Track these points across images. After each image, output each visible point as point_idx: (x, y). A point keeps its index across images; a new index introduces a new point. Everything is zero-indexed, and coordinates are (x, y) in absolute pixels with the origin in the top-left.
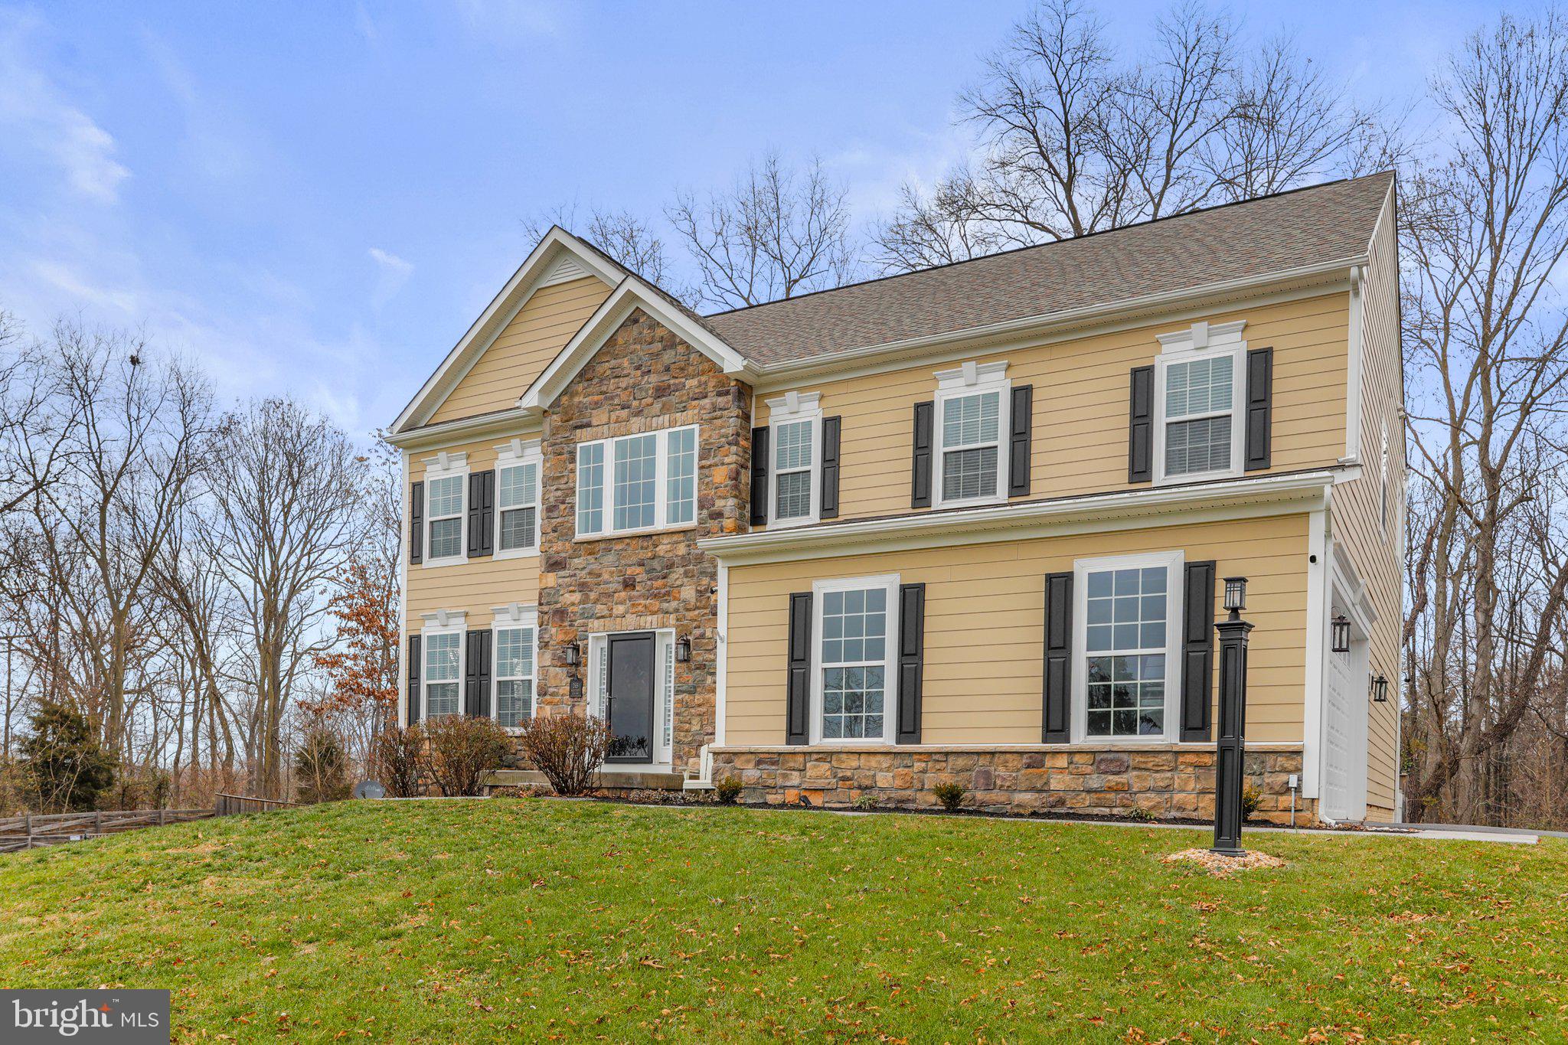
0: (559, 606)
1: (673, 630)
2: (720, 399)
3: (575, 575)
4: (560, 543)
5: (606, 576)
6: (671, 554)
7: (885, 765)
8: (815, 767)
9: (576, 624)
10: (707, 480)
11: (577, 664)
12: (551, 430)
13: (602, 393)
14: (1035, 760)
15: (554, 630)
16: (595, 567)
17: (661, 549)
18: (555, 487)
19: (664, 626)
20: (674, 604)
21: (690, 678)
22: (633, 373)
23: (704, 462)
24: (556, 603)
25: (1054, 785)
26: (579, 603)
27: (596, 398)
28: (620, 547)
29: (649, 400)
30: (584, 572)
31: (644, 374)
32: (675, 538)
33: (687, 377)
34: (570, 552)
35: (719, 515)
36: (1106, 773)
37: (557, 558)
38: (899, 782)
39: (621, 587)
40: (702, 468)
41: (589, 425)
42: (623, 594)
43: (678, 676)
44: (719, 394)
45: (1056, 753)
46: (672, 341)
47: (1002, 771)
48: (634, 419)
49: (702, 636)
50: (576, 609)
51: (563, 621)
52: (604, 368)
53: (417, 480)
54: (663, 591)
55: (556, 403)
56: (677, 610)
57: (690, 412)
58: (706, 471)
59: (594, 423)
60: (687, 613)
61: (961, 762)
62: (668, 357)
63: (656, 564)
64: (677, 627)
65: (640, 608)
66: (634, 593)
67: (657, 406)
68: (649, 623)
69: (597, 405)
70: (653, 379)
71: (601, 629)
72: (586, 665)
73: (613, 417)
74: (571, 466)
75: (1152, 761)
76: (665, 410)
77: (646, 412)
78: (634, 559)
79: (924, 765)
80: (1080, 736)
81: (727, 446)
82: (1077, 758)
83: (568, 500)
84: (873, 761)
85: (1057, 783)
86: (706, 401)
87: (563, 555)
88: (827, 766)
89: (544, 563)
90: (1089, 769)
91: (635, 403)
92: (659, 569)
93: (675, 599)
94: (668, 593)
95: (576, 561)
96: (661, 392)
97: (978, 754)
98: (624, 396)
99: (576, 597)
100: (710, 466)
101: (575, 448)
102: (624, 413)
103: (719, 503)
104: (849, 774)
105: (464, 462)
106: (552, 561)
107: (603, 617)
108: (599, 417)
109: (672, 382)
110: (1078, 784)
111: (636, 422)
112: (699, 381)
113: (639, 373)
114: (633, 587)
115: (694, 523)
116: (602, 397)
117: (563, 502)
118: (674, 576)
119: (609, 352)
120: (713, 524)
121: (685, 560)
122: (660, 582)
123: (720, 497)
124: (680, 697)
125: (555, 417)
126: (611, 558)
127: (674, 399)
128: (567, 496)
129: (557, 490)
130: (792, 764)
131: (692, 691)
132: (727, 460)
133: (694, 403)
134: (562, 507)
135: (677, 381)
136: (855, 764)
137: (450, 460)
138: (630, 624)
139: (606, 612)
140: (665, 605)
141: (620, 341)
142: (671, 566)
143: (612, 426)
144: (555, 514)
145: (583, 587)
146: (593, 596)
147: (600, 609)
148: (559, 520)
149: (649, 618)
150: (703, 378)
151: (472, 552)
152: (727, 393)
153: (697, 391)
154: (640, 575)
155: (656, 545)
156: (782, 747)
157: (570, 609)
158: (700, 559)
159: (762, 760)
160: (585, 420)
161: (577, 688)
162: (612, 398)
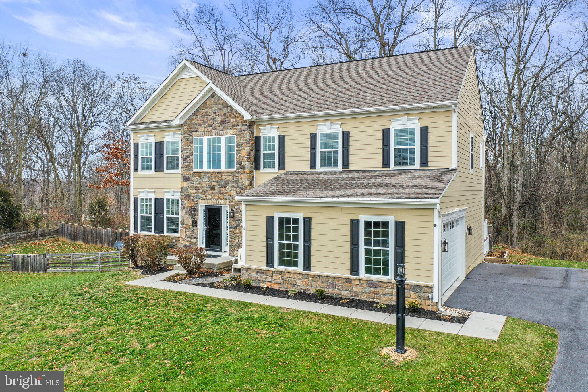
0: (188, 194)
1: (228, 206)
2: (243, 127)
3: (193, 183)
4: (188, 172)
5: (204, 185)
6: (227, 179)
7: (299, 278)
8: (276, 276)
9: (194, 200)
10: (239, 155)
11: (195, 215)
12: (184, 132)
13: (202, 120)
14: (348, 281)
15: (186, 202)
16: (200, 181)
17: (224, 177)
18: (186, 152)
19: (225, 204)
20: (228, 197)
21: (234, 223)
22: (213, 115)
23: (238, 149)
24: (187, 193)
25: (354, 290)
26: (195, 193)
27: (200, 122)
28: (209, 175)
29: (219, 125)
30: (197, 183)
31: (217, 115)
32: (228, 174)
33: (232, 118)
34: (192, 175)
35: (243, 167)
36: (371, 287)
37: (187, 177)
38: (304, 284)
39: (210, 189)
40: (237, 150)
41: (197, 131)
42: (211, 192)
43: (230, 223)
44: (243, 125)
45: (355, 279)
46: (226, 105)
47: (337, 283)
48: (213, 131)
49: (238, 209)
50: (194, 195)
51: (189, 199)
52: (202, 112)
53: (136, 142)
54: (225, 192)
55: (186, 122)
56: (229, 199)
57: (233, 131)
58: (239, 152)
59: (199, 130)
60: (233, 201)
61: (324, 279)
62: (225, 110)
63: (222, 183)
64: (230, 205)
65: (217, 197)
66: (214, 192)
67: (221, 127)
68: (220, 203)
69: (200, 125)
70: (220, 118)
71: (203, 203)
72: (198, 216)
73: (206, 129)
74: (191, 145)
75: (386, 285)
76: (224, 129)
77: (217, 129)
78: (214, 180)
79: (312, 279)
80: (363, 274)
81: (246, 144)
82: (362, 282)
83: (191, 157)
84: (295, 276)
85: (356, 289)
86: (238, 127)
87: (189, 176)
88: (280, 276)
89: (182, 178)
90: (366, 286)
91: (214, 125)
92: (223, 184)
93: (229, 195)
94: (226, 193)
95: (194, 178)
96: (222, 122)
97: (330, 277)
98: (210, 123)
99: (194, 191)
100: (240, 150)
101: (193, 139)
102: (210, 128)
103: (244, 163)
104: (287, 279)
105: (153, 137)
106: (185, 178)
107: (203, 199)
108: (201, 129)
109: (226, 119)
110: (362, 290)
111: (214, 132)
112: (236, 120)
113: (215, 115)
114: (214, 190)
115: (234, 170)
116: (202, 122)
117: (189, 157)
118: (228, 187)
119: (204, 106)
120: (241, 170)
121: (232, 182)
122: (223, 189)
123: (244, 161)
124: (231, 230)
125: (185, 127)
126: (206, 179)
127: (227, 125)
128: (190, 155)
129: (187, 153)
130: (268, 274)
131: (235, 228)
132: (246, 149)
133: (234, 127)
134: (188, 159)
135: (228, 119)
136: (289, 276)
137: (148, 136)
138: (213, 203)
139: (205, 198)
140: (225, 197)
141: (208, 103)
142: (227, 183)
143: (206, 132)
144: (186, 161)
145: (196, 188)
146: (200, 191)
147: (202, 196)
148: (187, 164)
149: (220, 201)
150: (237, 119)
151: (156, 170)
152: (246, 125)
153: (235, 123)
154: (216, 185)
155: (222, 176)
156: (265, 268)
157: (192, 195)
158: (237, 182)
159: (258, 271)
160: (196, 129)
161: (195, 223)
162: (205, 123)
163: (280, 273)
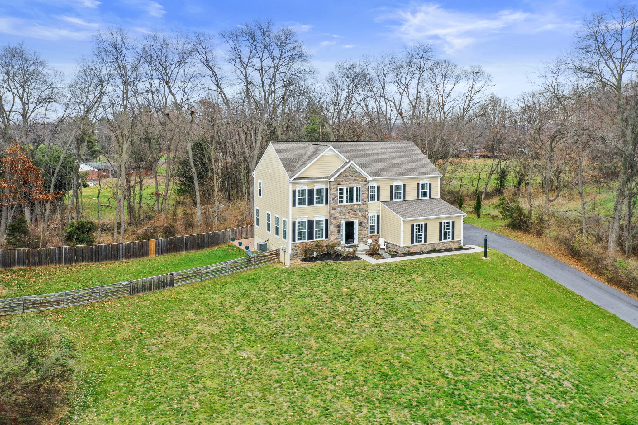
0: (335, 217)
1: (357, 221)
2: (366, 182)
3: (338, 211)
4: (335, 205)
5: (344, 211)
6: (357, 208)
9: (338, 220)
10: (363, 196)
12: (333, 184)
13: (343, 179)
15: (334, 221)
16: (342, 210)
17: (355, 207)
18: (334, 195)
20: (358, 216)
21: (361, 228)
22: (349, 176)
25: (440, 246)
28: (347, 206)
29: (352, 181)
30: (340, 210)
31: (351, 177)
33: (360, 178)
36: (444, 244)
39: (347, 213)
40: (362, 194)
43: (358, 228)
45: (440, 242)
46: (356, 172)
47: (435, 245)
48: (350, 184)
52: (344, 175)
53: (294, 189)
60: (360, 218)
61: (431, 245)
62: (356, 174)
63: (354, 209)
65: (351, 217)
66: (350, 214)
68: (353, 219)
69: (342, 181)
70: (353, 178)
71: (344, 221)
72: (340, 227)
73: (346, 183)
74: (337, 191)
75: (449, 242)
76: (355, 183)
77: (352, 183)
78: (350, 209)
79: (427, 246)
80: (443, 240)
81: (366, 191)
86: (363, 183)
87: (336, 207)
91: (350, 181)
95: (338, 208)
96: (355, 180)
98: (348, 180)
99: (339, 215)
100: (364, 194)
101: (338, 188)
102: (348, 183)
103: (366, 200)
104: (419, 248)
105: (306, 187)
106: (333, 209)
107: (344, 219)
108: (343, 183)
115: (360, 203)
120: (364, 203)
121: (359, 209)
122: (355, 213)
124: (359, 232)
126: (345, 208)
127: (357, 182)
128: (336, 197)
130: (412, 247)
131: (361, 231)
132: (367, 193)
133: (361, 183)
135: (357, 179)
138: (350, 220)
140: (356, 216)
142: (357, 210)
145: (340, 213)
146: (342, 215)
147: (343, 217)
148: (335, 201)
150: (363, 178)
151: (309, 205)
153: (361, 181)
154: (351, 211)
156: (410, 245)
157: (337, 217)
158: (362, 209)
159: (408, 247)
160: (340, 183)
161: (339, 231)
163: (416, 246)
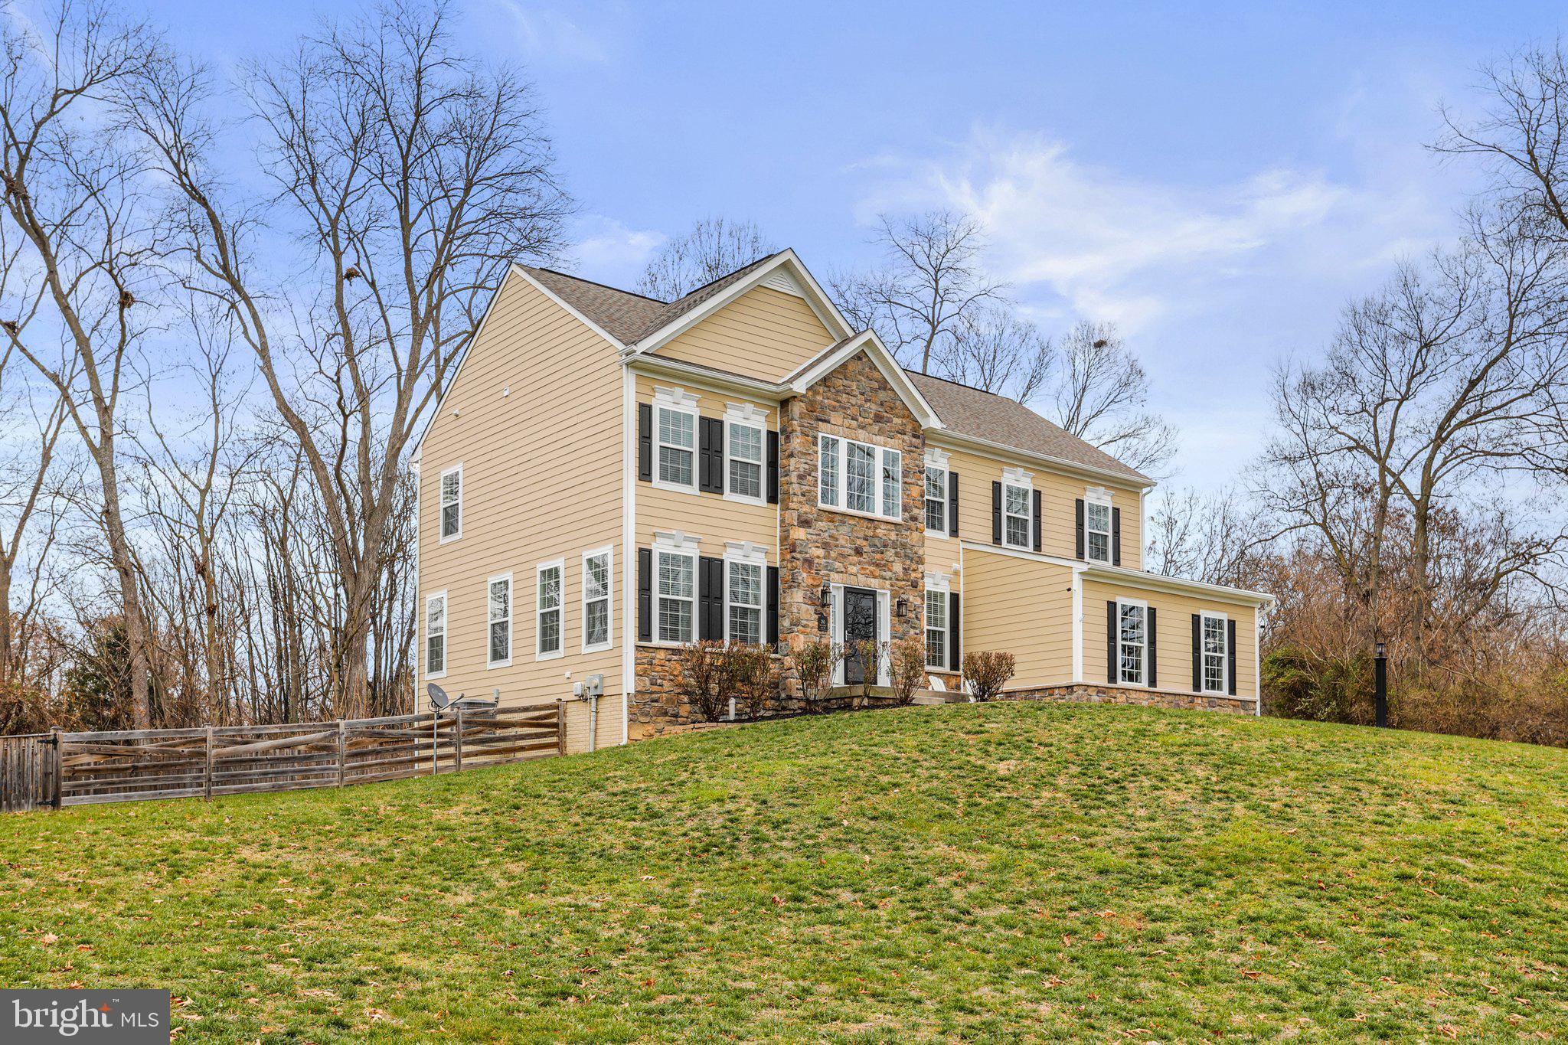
0: (806, 556)
1: (889, 592)
2: (914, 440)
3: (819, 535)
4: (806, 506)
5: (843, 542)
6: (885, 537)
9: (820, 573)
11: (824, 605)
13: (838, 401)
15: (803, 575)
16: (834, 532)
17: (880, 532)
18: (804, 461)
19: (883, 588)
20: (889, 574)
21: (901, 628)
22: (859, 396)
23: (906, 480)
24: (805, 553)
26: (822, 557)
27: (835, 404)
28: (852, 522)
29: (871, 421)
30: (826, 534)
31: (867, 400)
32: (889, 526)
33: (894, 415)
35: (914, 519)
39: (853, 553)
41: (829, 422)
42: (855, 558)
43: (893, 626)
44: (914, 436)
46: (883, 385)
48: (860, 430)
50: (819, 561)
51: (809, 568)
52: (837, 383)
53: (645, 404)
54: (882, 563)
56: (891, 579)
57: (897, 441)
58: (907, 486)
59: (832, 421)
62: (882, 395)
63: (876, 541)
64: (891, 591)
65: (868, 571)
66: (862, 559)
67: (876, 428)
68: (873, 584)
69: (834, 409)
70: (873, 408)
71: (840, 581)
72: (829, 607)
73: (846, 422)
75: (1222, 703)
76: (881, 432)
77: (869, 428)
78: (861, 535)
80: (1204, 692)
82: (1203, 699)
83: (813, 474)
86: (906, 437)
87: (810, 516)
89: (795, 518)
91: (860, 419)
92: (879, 546)
93: (889, 570)
94: (884, 565)
95: (819, 523)
96: (877, 418)
98: (854, 412)
99: (821, 552)
100: (910, 483)
101: (818, 436)
102: (854, 423)
103: (915, 511)
105: (695, 404)
106: (802, 519)
107: (842, 572)
108: (836, 418)
109: (886, 414)
111: (861, 433)
113: (864, 398)
114: (862, 555)
115: (899, 520)
117: (809, 474)
118: (889, 554)
120: (911, 524)
121: (894, 544)
122: (878, 556)
123: (916, 507)
126: (845, 529)
127: (886, 427)
128: (812, 470)
129: (806, 463)
132: (918, 482)
133: (899, 435)
135: (888, 415)
137: (683, 397)
138: (862, 582)
139: (843, 569)
140: (884, 573)
141: (850, 368)
142: (885, 546)
143: (846, 429)
144: (804, 482)
145: (826, 546)
146: (832, 554)
147: (837, 565)
148: (807, 488)
149: (873, 580)
150: (905, 421)
151: (704, 487)
152: (919, 437)
153: (901, 427)
154: (865, 546)
155: (876, 528)
156: (1104, 684)
157: (816, 561)
158: (904, 546)
160: (826, 417)
161: (822, 621)
162: (845, 408)
